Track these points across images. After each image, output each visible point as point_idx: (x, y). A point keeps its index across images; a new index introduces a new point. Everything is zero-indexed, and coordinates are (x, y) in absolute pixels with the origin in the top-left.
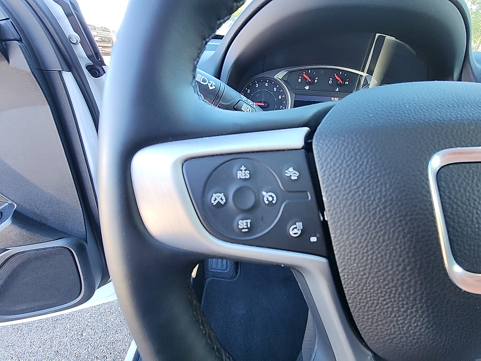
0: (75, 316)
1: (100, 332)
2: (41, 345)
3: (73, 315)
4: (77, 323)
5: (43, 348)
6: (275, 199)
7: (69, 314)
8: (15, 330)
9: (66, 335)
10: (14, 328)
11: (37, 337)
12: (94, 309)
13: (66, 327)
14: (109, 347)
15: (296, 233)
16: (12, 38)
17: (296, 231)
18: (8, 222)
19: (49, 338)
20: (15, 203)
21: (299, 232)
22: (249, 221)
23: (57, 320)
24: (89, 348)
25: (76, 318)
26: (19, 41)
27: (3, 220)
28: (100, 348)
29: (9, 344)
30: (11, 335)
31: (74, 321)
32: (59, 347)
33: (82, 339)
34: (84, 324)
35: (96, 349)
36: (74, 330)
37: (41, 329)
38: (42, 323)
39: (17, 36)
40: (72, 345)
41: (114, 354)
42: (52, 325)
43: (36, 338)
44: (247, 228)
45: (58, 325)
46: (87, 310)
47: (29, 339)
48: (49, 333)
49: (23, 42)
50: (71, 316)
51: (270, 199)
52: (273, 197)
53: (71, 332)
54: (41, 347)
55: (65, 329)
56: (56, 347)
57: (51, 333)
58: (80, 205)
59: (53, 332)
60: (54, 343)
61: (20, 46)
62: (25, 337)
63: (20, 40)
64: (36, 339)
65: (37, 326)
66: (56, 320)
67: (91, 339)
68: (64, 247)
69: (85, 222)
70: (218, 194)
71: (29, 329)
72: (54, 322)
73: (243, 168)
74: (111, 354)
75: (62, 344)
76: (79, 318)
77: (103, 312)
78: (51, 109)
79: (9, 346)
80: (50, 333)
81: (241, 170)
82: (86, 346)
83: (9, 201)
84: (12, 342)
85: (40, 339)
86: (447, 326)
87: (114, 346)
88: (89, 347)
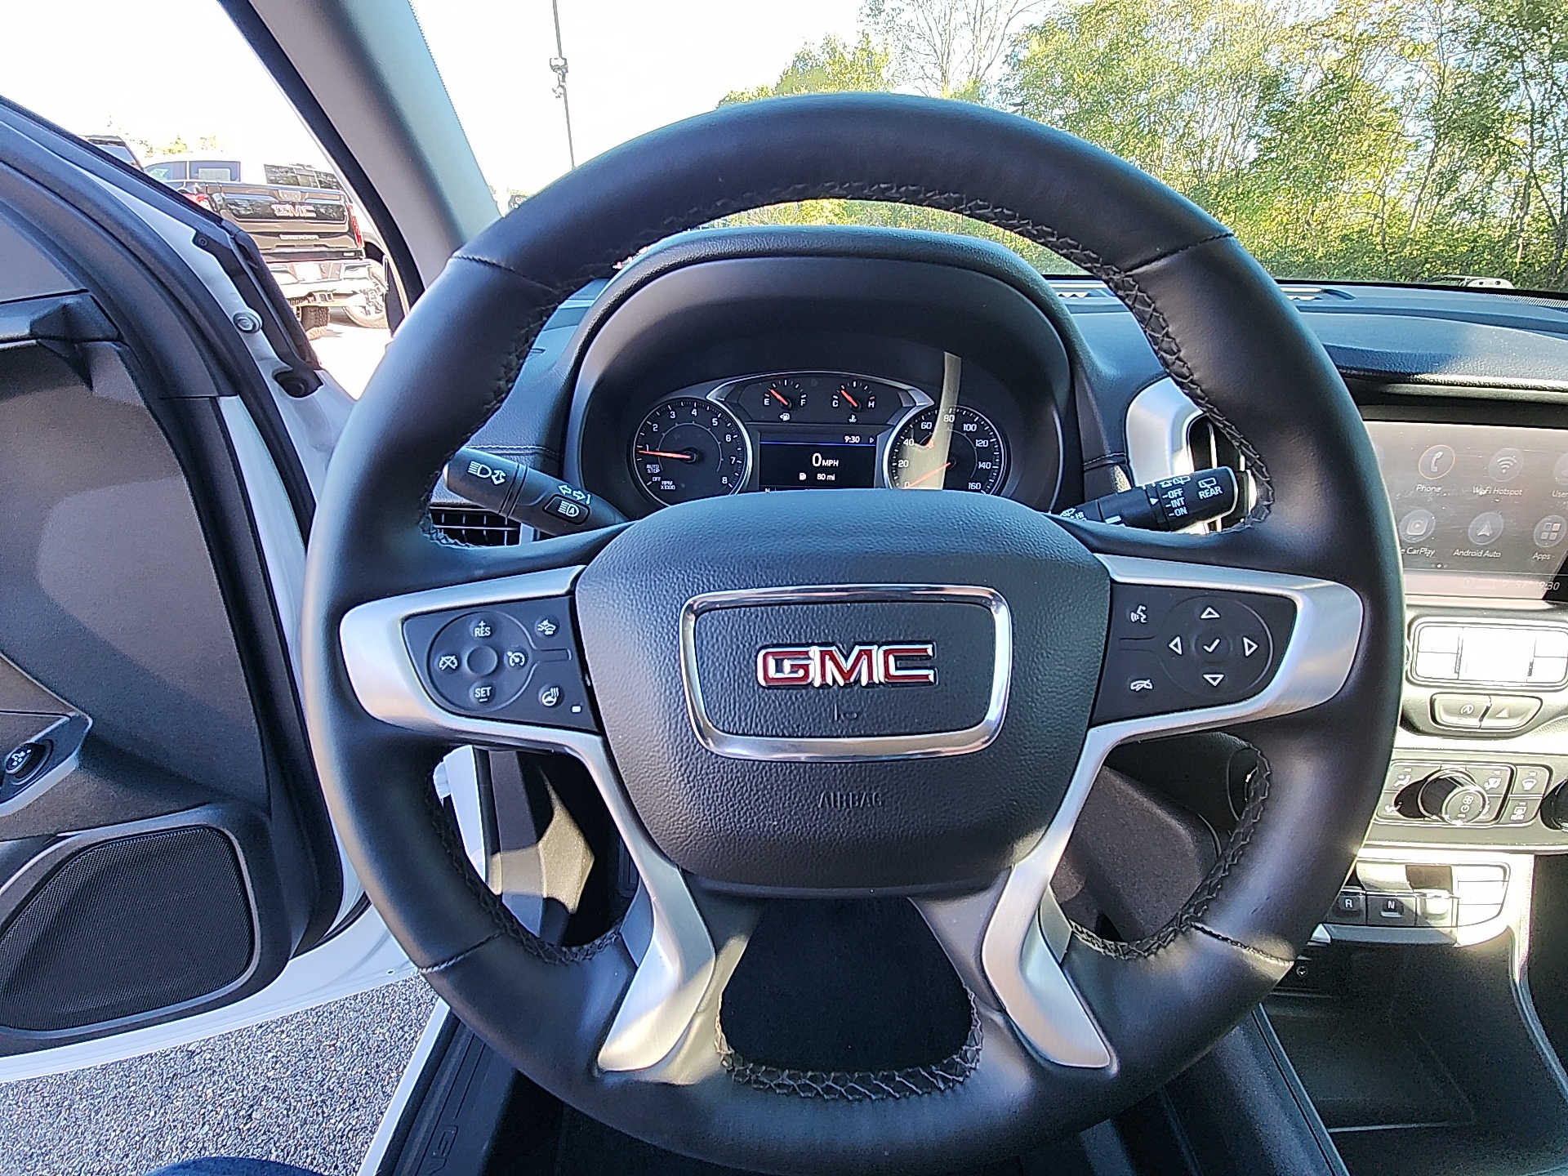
0: (229, 1062)
1: (303, 1108)
2: (127, 1149)
3: (221, 1060)
4: (234, 1084)
5: (135, 1159)
6: (523, 660)
7: (210, 1059)
8: (49, 1109)
9: (204, 1118)
10: (48, 1105)
11: (115, 1127)
12: (287, 1040)
13: (201, 1097)
14: (332, 1147)
15: (551, 702)
16: (101, 336)
17: (549, 699)
18: (69, 765)
19: (151, 1129)
20: (90, 715)
21: (555, 700)
22: (488, 689)
23: (174, 1075)
24: (271, 1153)
25: (230, 1068)
26: (116, 340)
27: (56, 761)
28: (306, 1152)
29: (33, 1150)
30: (40, 1123)
31: (225, 1077)
32: (183, 1153)
33: (249, 1130)
34: (257, 1086)
35: (293, 1155)
36: (225, 1104)
37: (129, 1105)
38: (129, 1087)
39: (111, 332)
40: (219, 1146)
41: (345, 1167)
42: (160, 1092)
43: (115, 1131)
44: (487, 697)
45: (177, 1092)
46: (266, 1045)
47: (93, 1133)
48: (152, 1114)
49: (126, 340)
50: (217, 1064)
51: (517, 660)
52: (521, 658)
53: (218, 1109)
54: (127, 1156)
55: (200, 1102)
56: (174, 1155)
57: (158, 1116)
58: (253, 716)
59: (162, 1111)
60: (167, 1143)
61: (118, 352)
62: (82, 1128)
63: (118, 339)
64: (113, 1134)
65: (116, 1097)
66: (171, 1075)
67: (278, 1130)
68: (209, 828)
69: (265, 761)
70: (448, 657)
71: (91, 1104)
72: (167, 1084)
73: (482, 624)
74: (336, 1167)
75: (190, 1145)
76: (240, 1067)
77: (313, 1048)
78: (190, 486)
79: (35, 1155)
80: (155, 1116)
81: (480, 627)
82: (262, 1148)
83: (73, 710)
84: (42, 1144)
85: (125, 1133)
86: (708, 799)
87: (347, 1145)
88: (273, 1151)
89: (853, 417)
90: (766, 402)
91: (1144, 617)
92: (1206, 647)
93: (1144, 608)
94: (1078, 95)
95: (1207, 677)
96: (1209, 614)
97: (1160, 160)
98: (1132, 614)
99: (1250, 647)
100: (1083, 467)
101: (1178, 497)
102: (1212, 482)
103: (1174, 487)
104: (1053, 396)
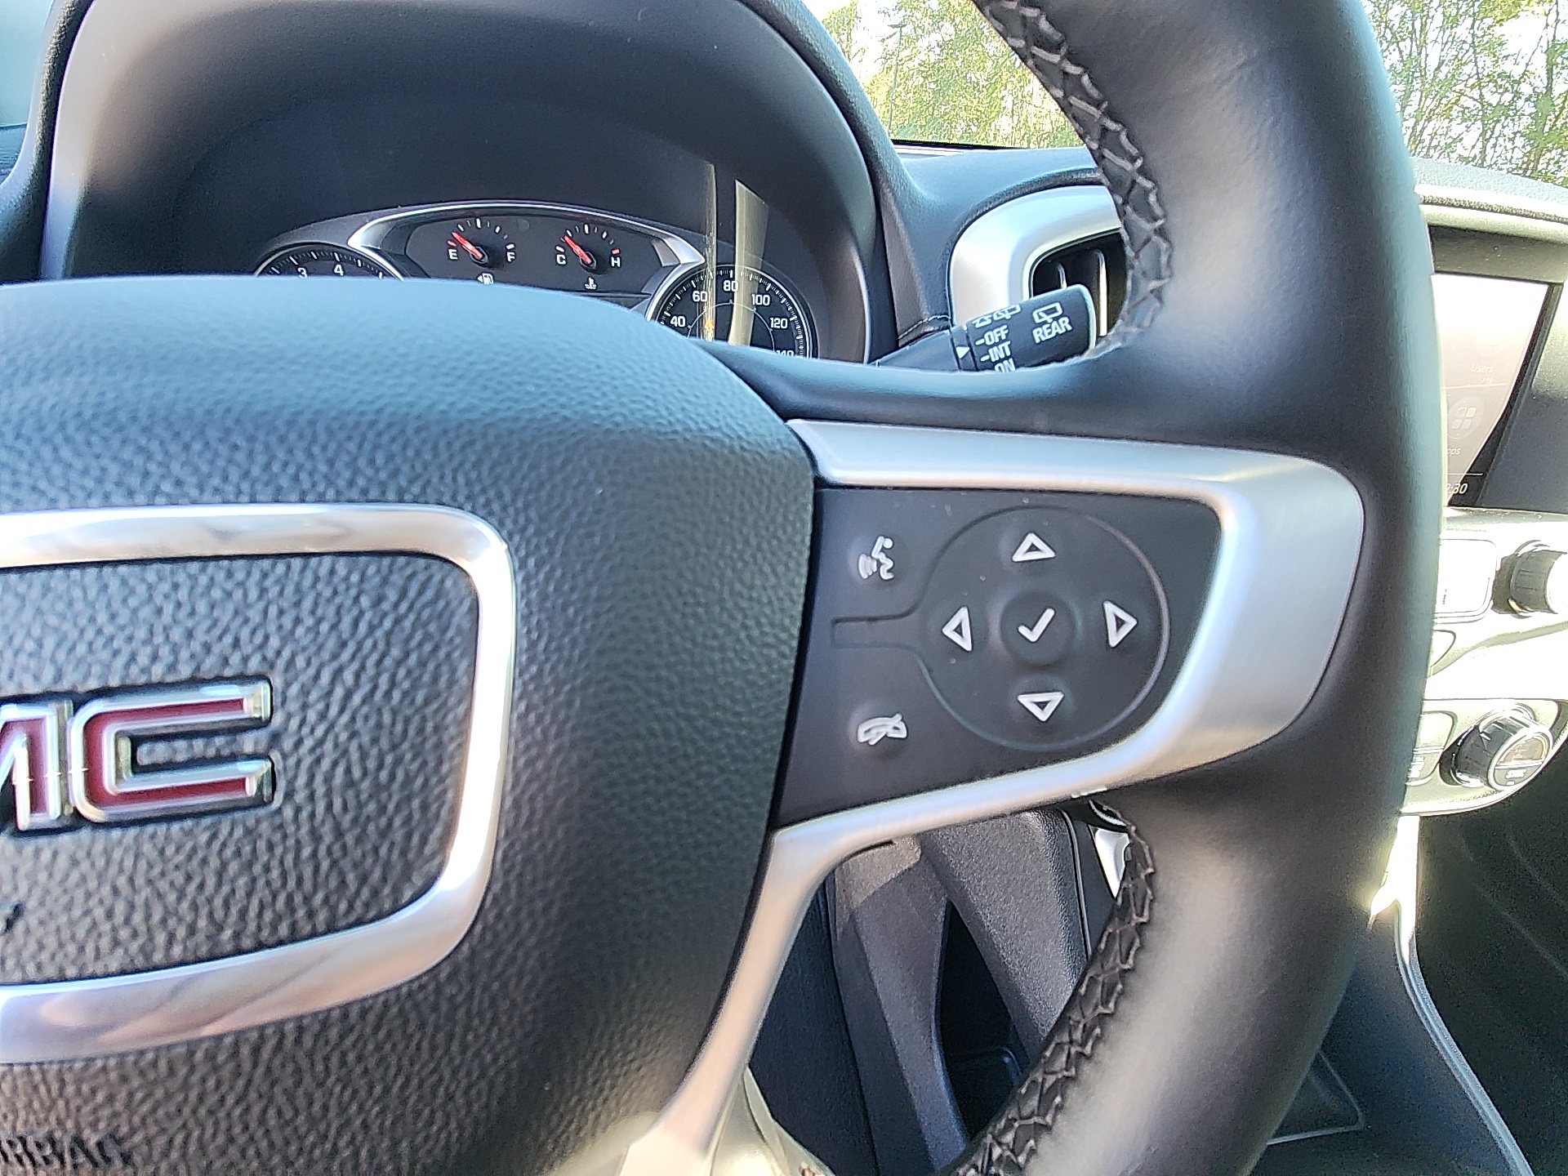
89: (591, 281)
90: (452, 253)
91: (889, 564)
92: (1023, 630)
93: (888, 544)
94: (954, 20)
95: (1025, 700)
96: (1033, 549)
97: (1031, 97)
98: (863, 558)
99: (1120, 623)
100: (897, 341)
101: (1001, 341)
102: (1054, 310)
103: (995, 324)
104: (851, 231)
